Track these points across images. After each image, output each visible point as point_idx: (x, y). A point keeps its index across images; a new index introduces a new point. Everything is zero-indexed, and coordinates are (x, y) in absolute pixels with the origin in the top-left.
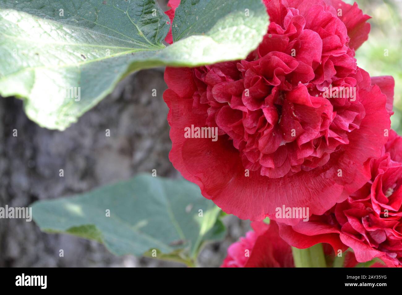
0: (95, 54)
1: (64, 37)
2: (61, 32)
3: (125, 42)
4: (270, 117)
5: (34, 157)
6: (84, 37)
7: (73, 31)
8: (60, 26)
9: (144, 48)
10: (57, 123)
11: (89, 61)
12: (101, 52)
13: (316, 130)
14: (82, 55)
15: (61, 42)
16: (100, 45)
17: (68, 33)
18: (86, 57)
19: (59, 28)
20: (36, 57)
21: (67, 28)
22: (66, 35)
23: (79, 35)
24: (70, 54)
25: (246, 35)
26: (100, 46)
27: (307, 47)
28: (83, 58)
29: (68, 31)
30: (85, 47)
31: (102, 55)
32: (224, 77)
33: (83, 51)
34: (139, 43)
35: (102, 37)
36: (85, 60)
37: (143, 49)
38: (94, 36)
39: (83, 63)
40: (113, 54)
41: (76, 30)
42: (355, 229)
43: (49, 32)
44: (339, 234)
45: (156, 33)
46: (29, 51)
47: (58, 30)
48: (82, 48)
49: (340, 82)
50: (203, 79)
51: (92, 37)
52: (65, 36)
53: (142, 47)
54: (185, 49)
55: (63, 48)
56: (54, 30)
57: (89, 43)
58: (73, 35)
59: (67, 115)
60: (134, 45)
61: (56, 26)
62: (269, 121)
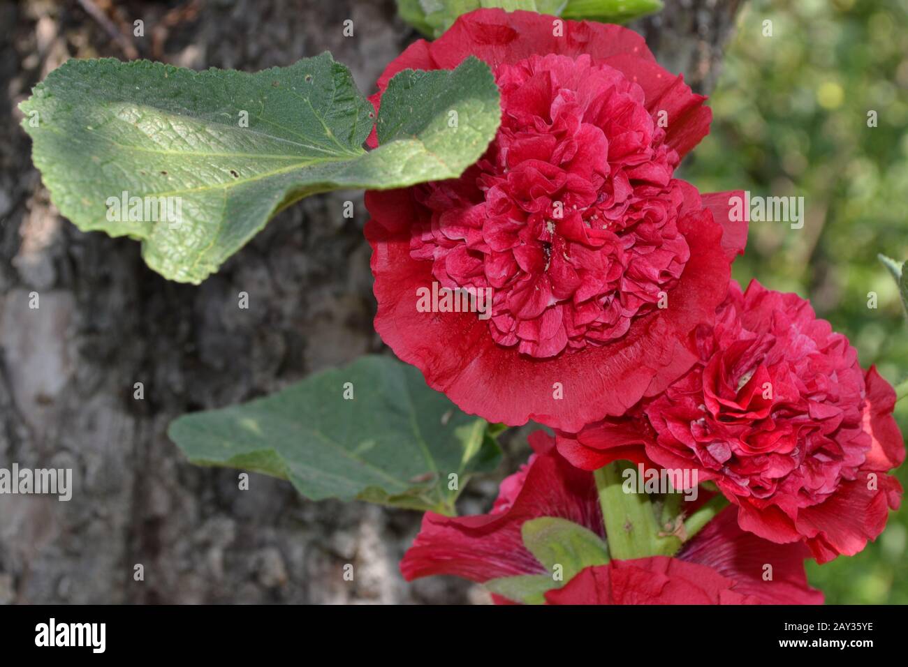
0: (253, 170)
1: (207, 145)
2: (203, 136)
3: (302, 147)
4: (525, 261)
5: (193, 337)
6: (238, 143)
7: (221, 133)
8: (202, 126)
9: (333, 156)
10: (189, 274)
11: (243, 180)
12: (263, 165)
13: (600, 281)
14: (232, 172)
15: (201, 152)
16: (262, 153)
17: (213, 137)
18: (238, 174)
19: (201, 130)
20: (162, 177)
21: (211, 129)
22: (209, 141)
23: (231, 139)
24: (214, 170)
25: (469, 141)
26: (262, 156)
27: (586, 150)
28: (233, 177)
29: (214, 134)
30: (238, 158)
31: (265, 169)
32: (457, 199)
33: (234, 166)
34: (325, 149)
35: (267, 141)
36: (236, 179)
37: (331, 159)
38: (253, 141)
39: (233, 184)
40: (281, 168)
41: (225, 132)
42: (679, 439)
43: (183, 136)
44: (644, 446)
45: (353, 132)
46: (152, 168)
47: (198, 134)
48: (233, 160)
49: (643, 205)
50: (426, 203)
51: (250, 143)
52: (208, 143)
53: (328, 155)
54: (381, 162)
55: (205, 160)
56: (192, 133)
57: (246, 151)
58: (221, 139)
59: (204, 263)
60: (317, 151)
61: (195, 126)
62: (524, 267)
